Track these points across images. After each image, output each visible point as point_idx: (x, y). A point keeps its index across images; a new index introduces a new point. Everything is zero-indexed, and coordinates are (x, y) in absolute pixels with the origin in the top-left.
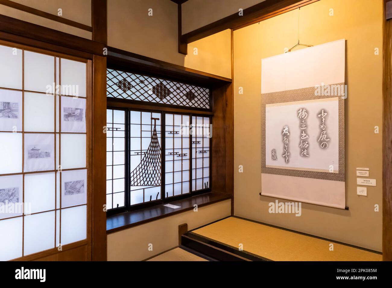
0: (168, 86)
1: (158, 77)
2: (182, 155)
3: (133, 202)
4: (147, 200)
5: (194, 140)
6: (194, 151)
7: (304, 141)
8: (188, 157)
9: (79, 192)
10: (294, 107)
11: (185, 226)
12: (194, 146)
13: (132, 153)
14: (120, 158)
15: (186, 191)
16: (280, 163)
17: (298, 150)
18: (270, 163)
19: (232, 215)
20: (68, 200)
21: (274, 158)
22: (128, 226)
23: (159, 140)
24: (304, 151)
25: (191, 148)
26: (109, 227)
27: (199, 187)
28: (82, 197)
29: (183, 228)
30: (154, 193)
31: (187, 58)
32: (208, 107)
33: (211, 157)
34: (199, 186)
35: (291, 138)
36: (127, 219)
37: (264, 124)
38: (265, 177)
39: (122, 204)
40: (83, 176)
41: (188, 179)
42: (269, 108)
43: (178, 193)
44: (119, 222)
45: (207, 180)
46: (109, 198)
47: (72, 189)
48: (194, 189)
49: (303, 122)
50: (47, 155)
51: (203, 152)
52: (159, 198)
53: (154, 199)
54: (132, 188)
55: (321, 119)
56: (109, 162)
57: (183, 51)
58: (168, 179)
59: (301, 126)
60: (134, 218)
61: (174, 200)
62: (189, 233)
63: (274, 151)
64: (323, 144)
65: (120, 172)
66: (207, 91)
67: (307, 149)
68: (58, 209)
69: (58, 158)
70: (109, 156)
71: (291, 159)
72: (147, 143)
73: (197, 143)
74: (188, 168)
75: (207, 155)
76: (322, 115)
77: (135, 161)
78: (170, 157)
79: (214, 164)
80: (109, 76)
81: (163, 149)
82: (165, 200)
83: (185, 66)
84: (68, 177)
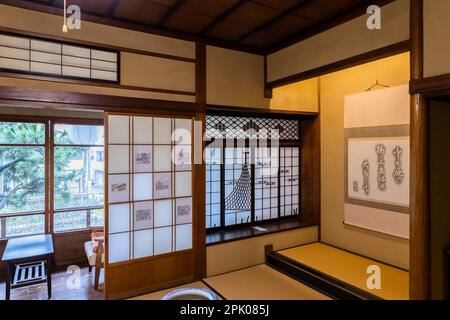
0: (257, 123)
1: (248, 117)
2: (270, 184)
3: (228, 223)
4: (239, 222)
5: (282, 169)
6: (282, 179)
7: (382, 175)
8: (276, 185)
9: (187, 214)
10: (373, 142)
11: (271, 246)
12: (282, 174)
13: (226, 182)
14: (217, 187)
15: (275, 215)
16: (360, 195)
17: (376, 183)
18: (352, 194)
19: (319, 241)
20: (180, 219)
21: (356, 189)
22: (223, 241)
23: (250, 171)
24: (382, 185)
25: (279, 177)
26: (208, 241)
27: (288, 213)
28: (189, 217)
29: (268, 248)
30: (244, 216)
31: (272, 101)
32: (296, 138)
33: (300, 185)
34: (287, 211)
35: (370, 172)
36: (222, 236)
37: (346, 157)
38: (348, 207)
39: (218, 225)
40: (189, 202)
41: (276, 205)
42: (352, 143)
43: (267, 216)
44: (216, 238)
45: (296, 207)
46: (207, 219)
47: (182, 211)
48: (282, 215)
49: (380, 157)
50: (167, 187)
51: (292, 180)
52: (249, 221)
53: (244, 222)
54: (226, 212)
55: (396, 155)
56: (208, 190)
57: (268, 95)
58: (258, 205)
59: (379, 161)
60: (228, 237)
61: (263, 223)
62: (274, 253)
63: (355, 183)
64: (398, 180)
65: (217, 198)
66: (296, 122)
67: (384, 183)
68: (174, 225)
69: (173, 189)
70: (208, 185)
71: (370, 191)
72: (238, 174)
73: (285, 171)
74: (277, 195)
75: (296, 182)
76: (397, 152)
77: (229, 189)
78: (260, 186)
79: (303, 192)
80: (208, 121)
81: (253, 179)
82: (254, 223)
83: (271, 108)
84: (180, 203)
